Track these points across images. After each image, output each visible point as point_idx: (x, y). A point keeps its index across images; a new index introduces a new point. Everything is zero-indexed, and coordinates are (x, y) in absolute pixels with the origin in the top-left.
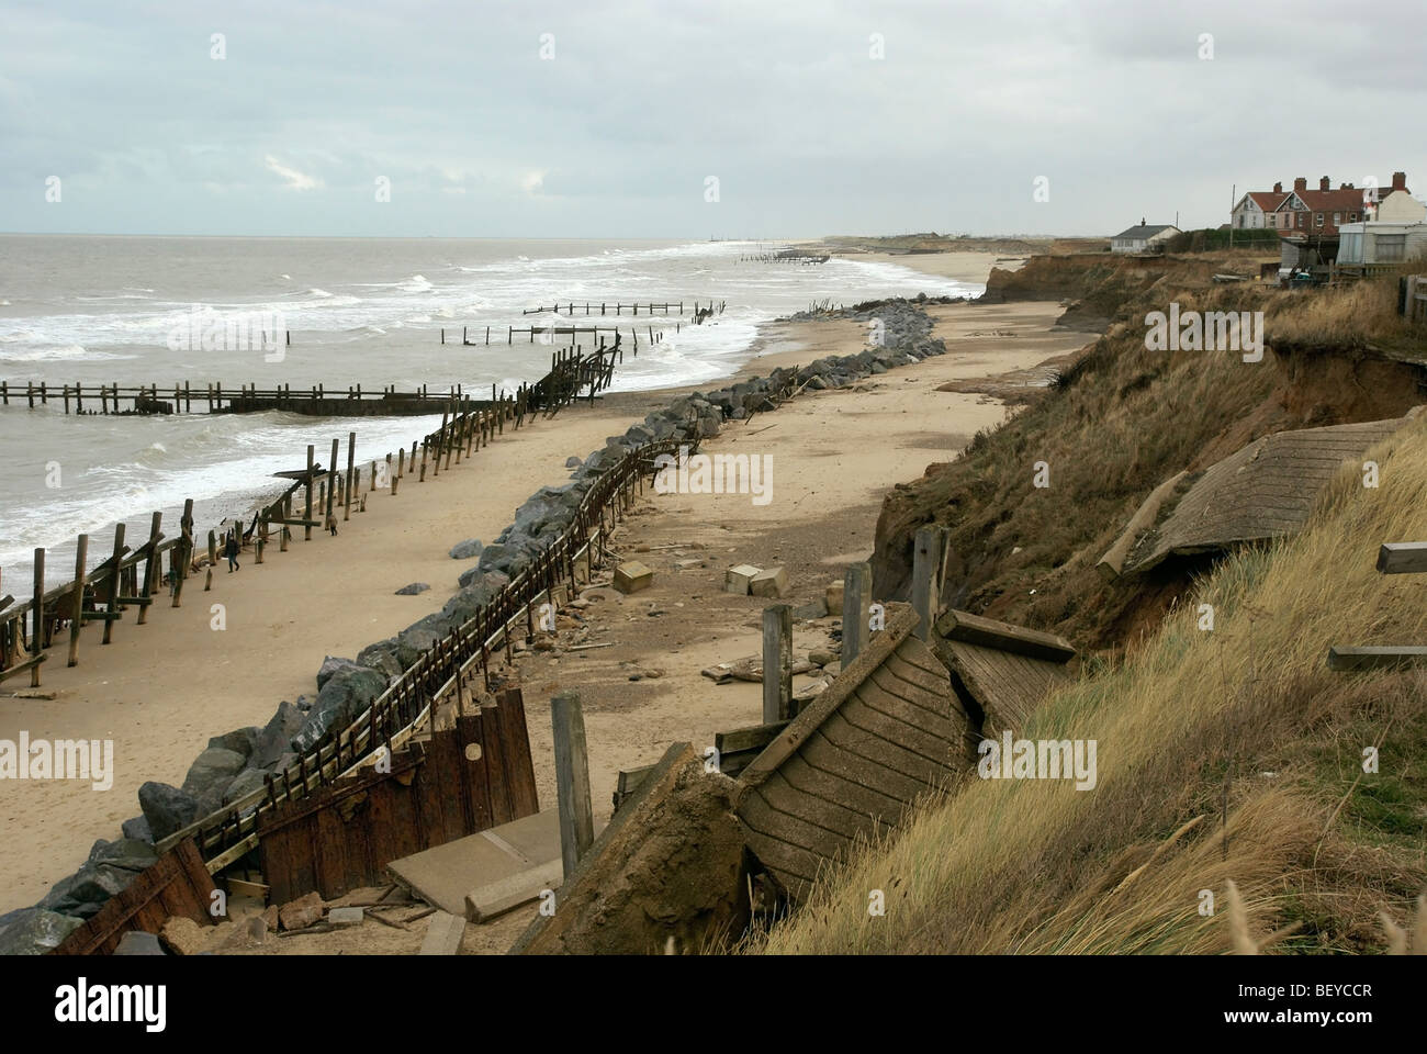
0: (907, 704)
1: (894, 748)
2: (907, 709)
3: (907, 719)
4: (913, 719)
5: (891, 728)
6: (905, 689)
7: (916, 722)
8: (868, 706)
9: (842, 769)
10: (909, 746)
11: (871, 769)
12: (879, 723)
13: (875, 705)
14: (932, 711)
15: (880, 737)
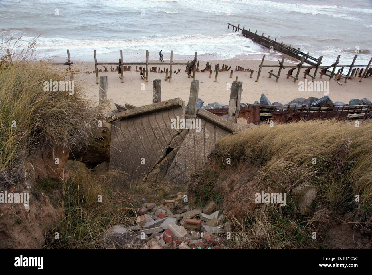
0: (165, 126)
1: (153, 134)
2: (164, 127)
3: (162, 129)
4: (163, 131)
5: (156, 129)
6: (168, 121)
7: (163, 132)
8: (156, 119)
9: (138, 130)
10: (157, 136)
11: (144, 135)
12: (155, 125)
13: (157, 120)
14: (170, 132)
15: (152, 129)
